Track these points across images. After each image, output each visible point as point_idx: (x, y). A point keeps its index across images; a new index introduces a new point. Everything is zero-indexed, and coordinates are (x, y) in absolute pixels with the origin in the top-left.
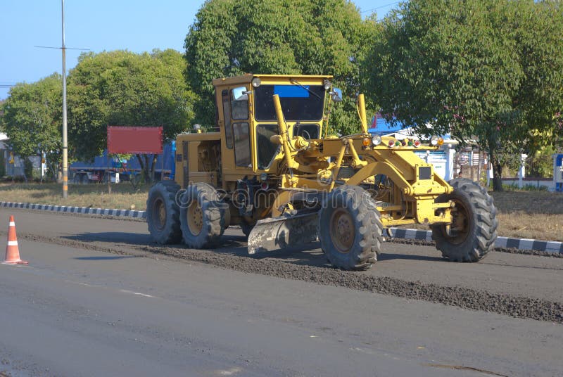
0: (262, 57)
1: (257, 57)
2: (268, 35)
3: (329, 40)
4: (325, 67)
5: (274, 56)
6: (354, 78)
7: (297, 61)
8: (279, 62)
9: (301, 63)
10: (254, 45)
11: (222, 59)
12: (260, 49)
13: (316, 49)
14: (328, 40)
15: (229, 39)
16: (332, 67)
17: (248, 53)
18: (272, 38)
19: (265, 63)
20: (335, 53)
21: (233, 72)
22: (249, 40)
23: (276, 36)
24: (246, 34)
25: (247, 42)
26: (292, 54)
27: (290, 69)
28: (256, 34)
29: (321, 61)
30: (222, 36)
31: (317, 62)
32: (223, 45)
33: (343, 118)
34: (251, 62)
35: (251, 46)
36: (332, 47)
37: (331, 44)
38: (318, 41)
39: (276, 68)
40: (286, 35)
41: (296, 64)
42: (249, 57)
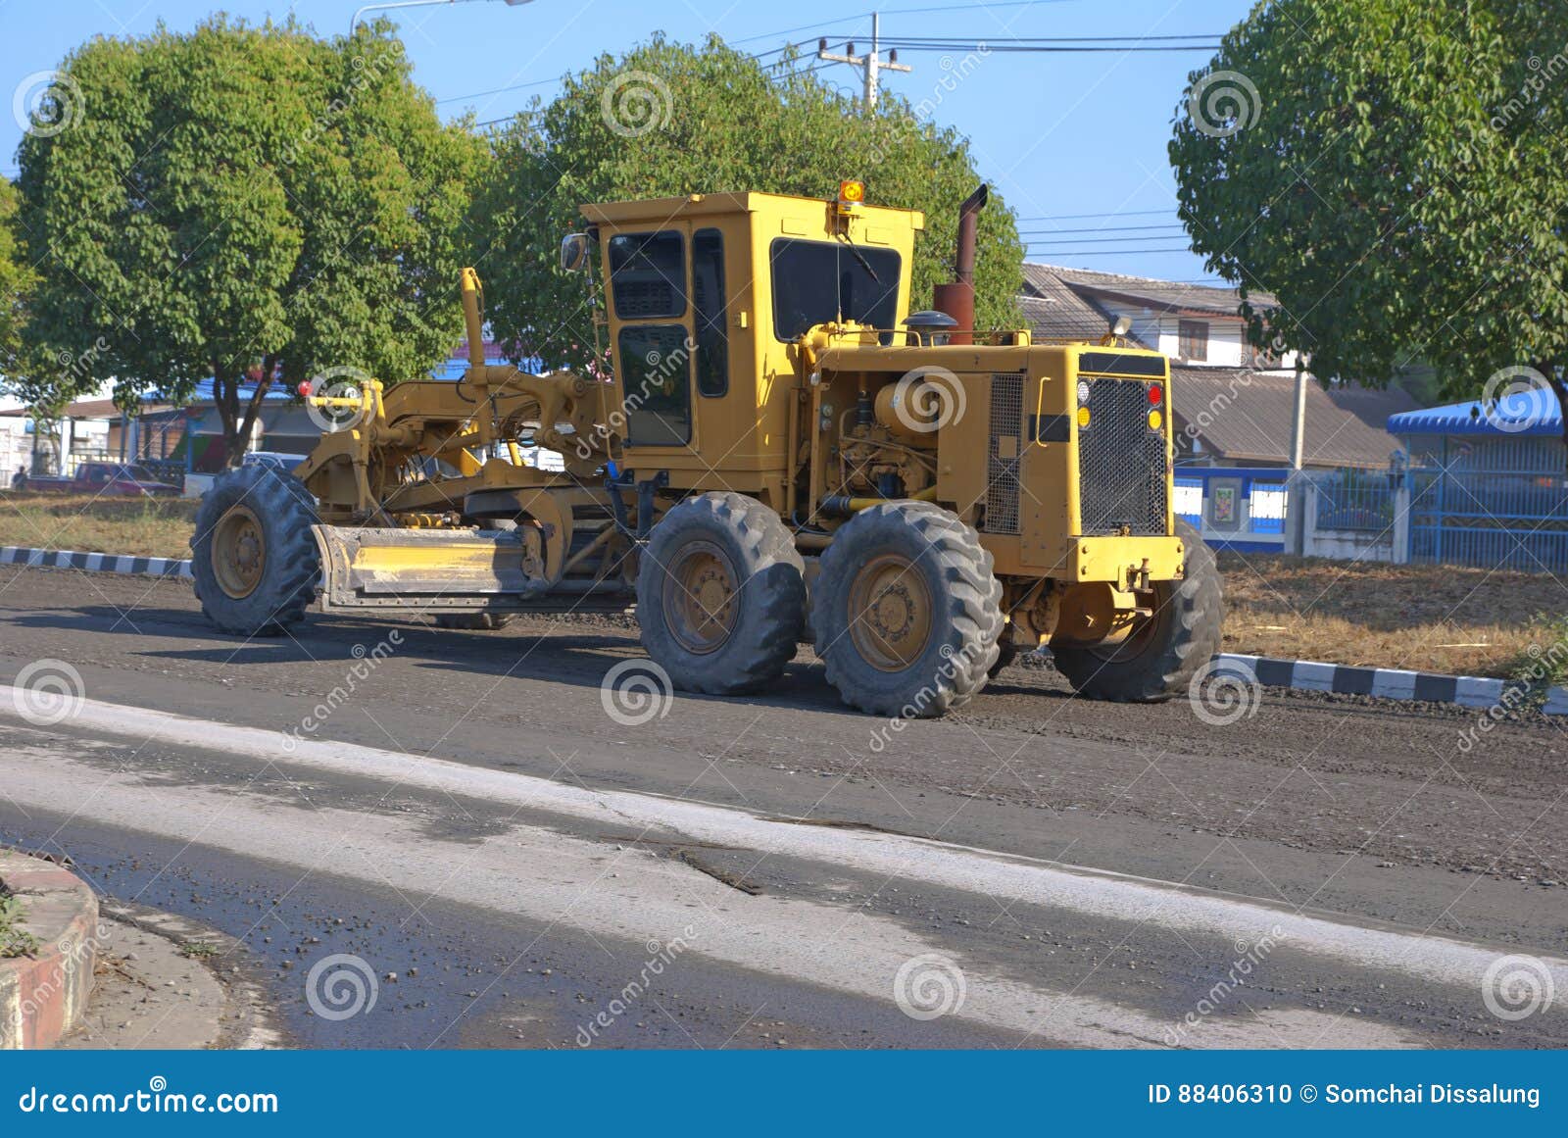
0: (208, 193)
1: (195, 193)
2: (224, 143)
3: (367, 164)
4: (355, 227)
5: (239, 192)
6: (416, 257)
7: (290, 207)
8: (251, 206)
9: (299, 214)
10: (190, 165)
11: (110, 193)
12: (204, 175)
13: (335, 182)
14: (364, 164)
15: (129, 147)
16: (373, 228)
17: (175, 181)
18: (234, 150)
19: (217, 207)
20: (381, 195)
21: (136, 225)
22: (178, 151)
23: (244, 148)
24: (171, 137)
25: (172, 156)
26: (280, 192)
27: (276, 224)
28: (195, 138)
29: (346, 213)
30: (111, 140)
31: (337, 215)
32: (114, 159)
33: (391, 345)
34: (181, 203)
35: (182, 166)
36: (374, 182)
37: (370, 175)
38: (341, 164)
39: (242, 220)
40: (265, 145)
41: (288, 215)
42: (175, 192)
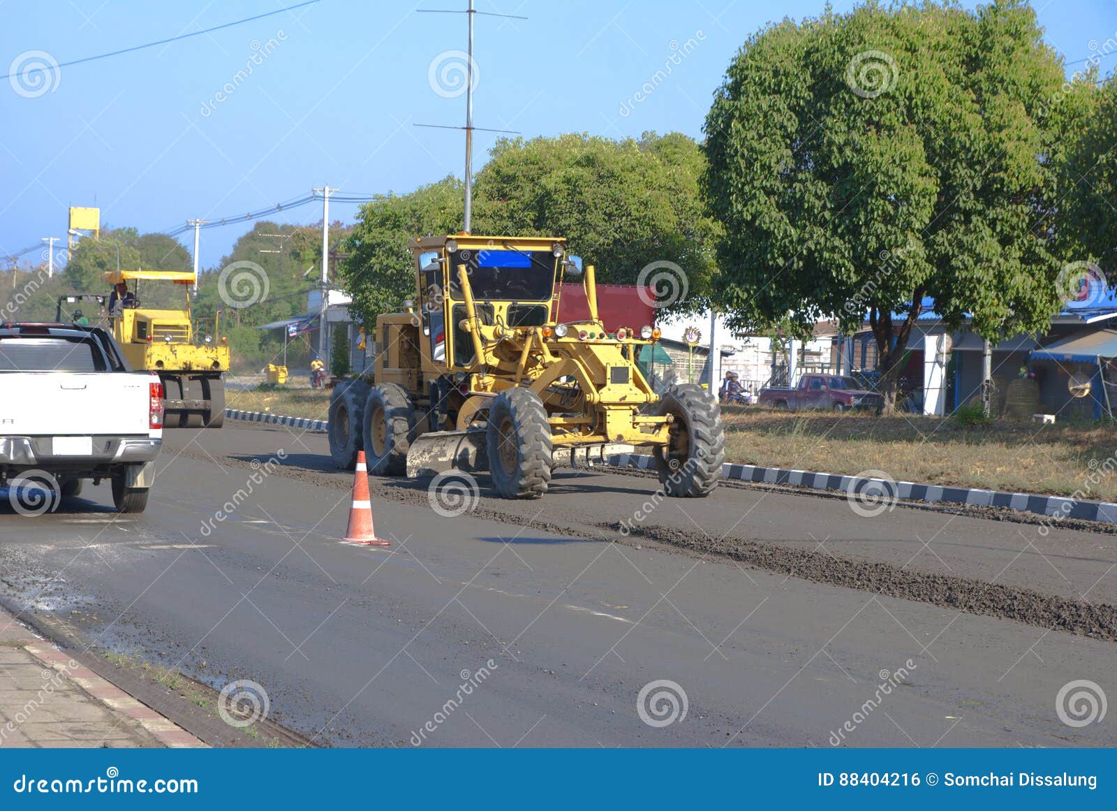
0: (858, 151)
1: (848, 152)
2: (872, 108)
3: (998, 119)
4: (987, 174)
5: (883, 150)
6: (1045, 197)
7: (929, 160)
8: (894, 162)
9: (938, 166)
10: (844, 128)
11: (780, 157)
12: (855, 135)
13: (969, 136)
14: (995, 119)
15: (794, 116)
16: (1002, 174)
17: (831, 143)
18: (882, 114)
19: (865, 163)
20: (1009, 146)
21: (801, 181)
22: (834, 116)
23: (889, 111)
24: (828, 105)
25: (829, 121)
26: (919, 148)
27: (916, 176)
28: (848, 106)
29: (979, 162)
30: (779, 110)
31: (971, 165)
32: (782, 127)
33: (1019, 279)
34: (836, 161)
35: (836, 130)
36: (1003, 134)
37: (1000, 129)
38: (974, 121)
39: (886, 174)
40: (909, 109)
41: (927, 167)
42: (831, 152)
